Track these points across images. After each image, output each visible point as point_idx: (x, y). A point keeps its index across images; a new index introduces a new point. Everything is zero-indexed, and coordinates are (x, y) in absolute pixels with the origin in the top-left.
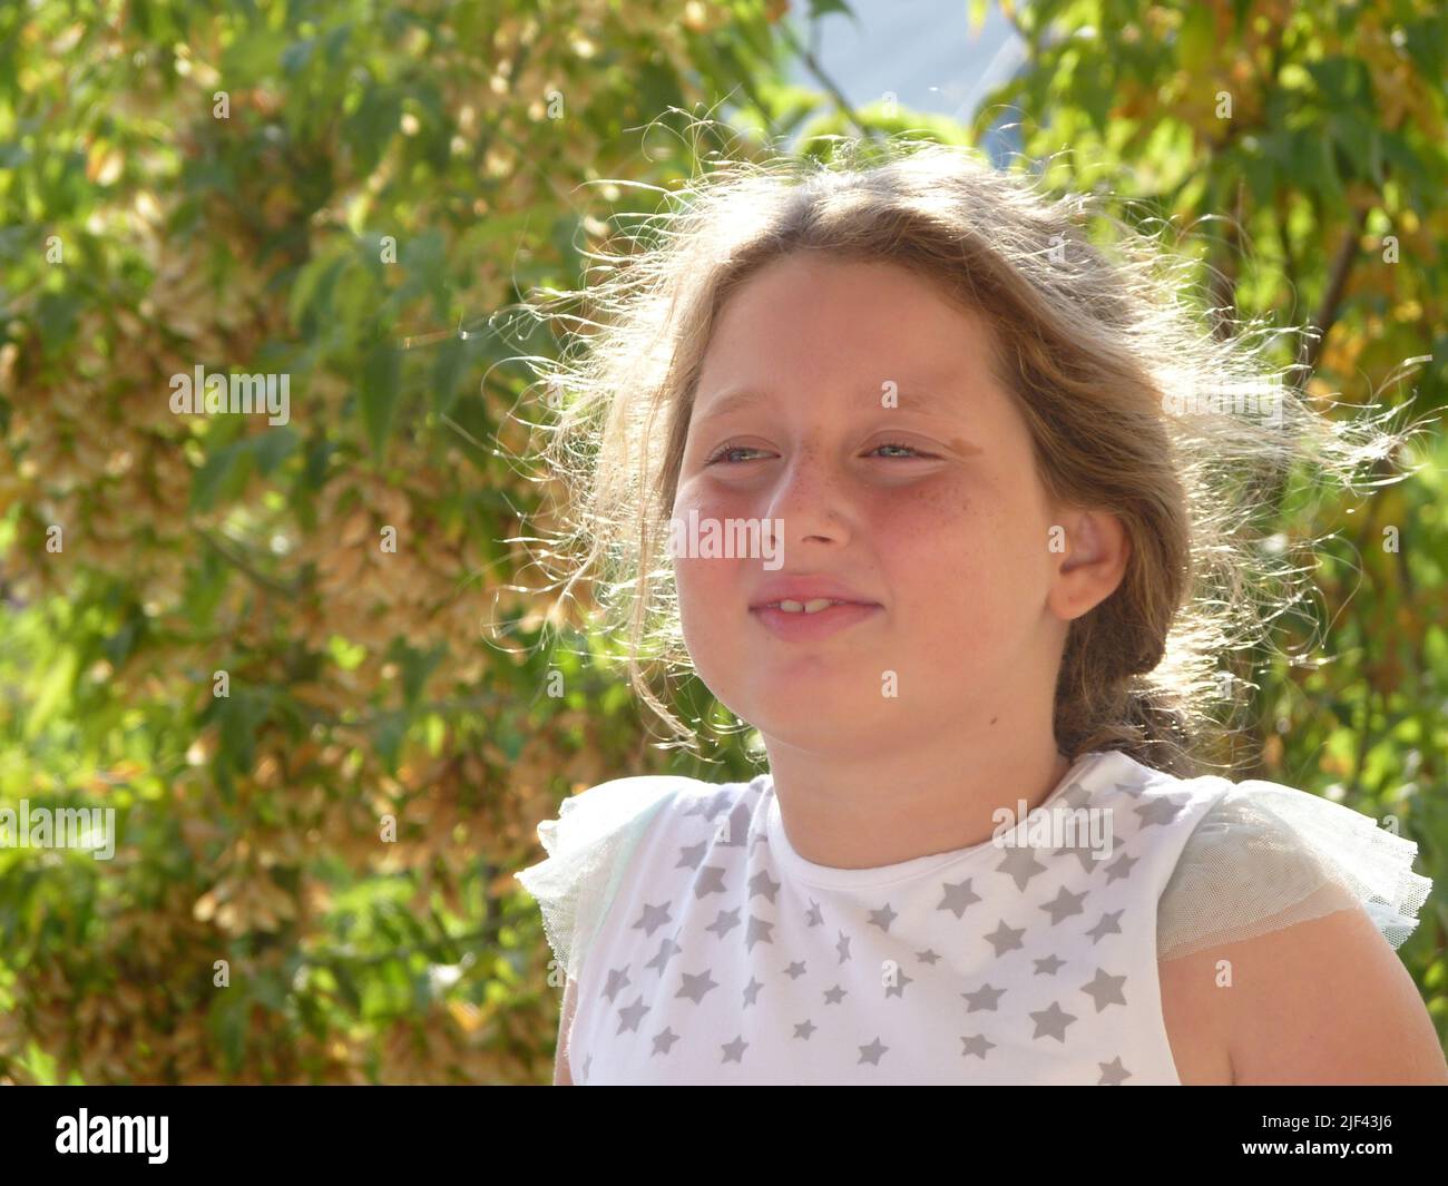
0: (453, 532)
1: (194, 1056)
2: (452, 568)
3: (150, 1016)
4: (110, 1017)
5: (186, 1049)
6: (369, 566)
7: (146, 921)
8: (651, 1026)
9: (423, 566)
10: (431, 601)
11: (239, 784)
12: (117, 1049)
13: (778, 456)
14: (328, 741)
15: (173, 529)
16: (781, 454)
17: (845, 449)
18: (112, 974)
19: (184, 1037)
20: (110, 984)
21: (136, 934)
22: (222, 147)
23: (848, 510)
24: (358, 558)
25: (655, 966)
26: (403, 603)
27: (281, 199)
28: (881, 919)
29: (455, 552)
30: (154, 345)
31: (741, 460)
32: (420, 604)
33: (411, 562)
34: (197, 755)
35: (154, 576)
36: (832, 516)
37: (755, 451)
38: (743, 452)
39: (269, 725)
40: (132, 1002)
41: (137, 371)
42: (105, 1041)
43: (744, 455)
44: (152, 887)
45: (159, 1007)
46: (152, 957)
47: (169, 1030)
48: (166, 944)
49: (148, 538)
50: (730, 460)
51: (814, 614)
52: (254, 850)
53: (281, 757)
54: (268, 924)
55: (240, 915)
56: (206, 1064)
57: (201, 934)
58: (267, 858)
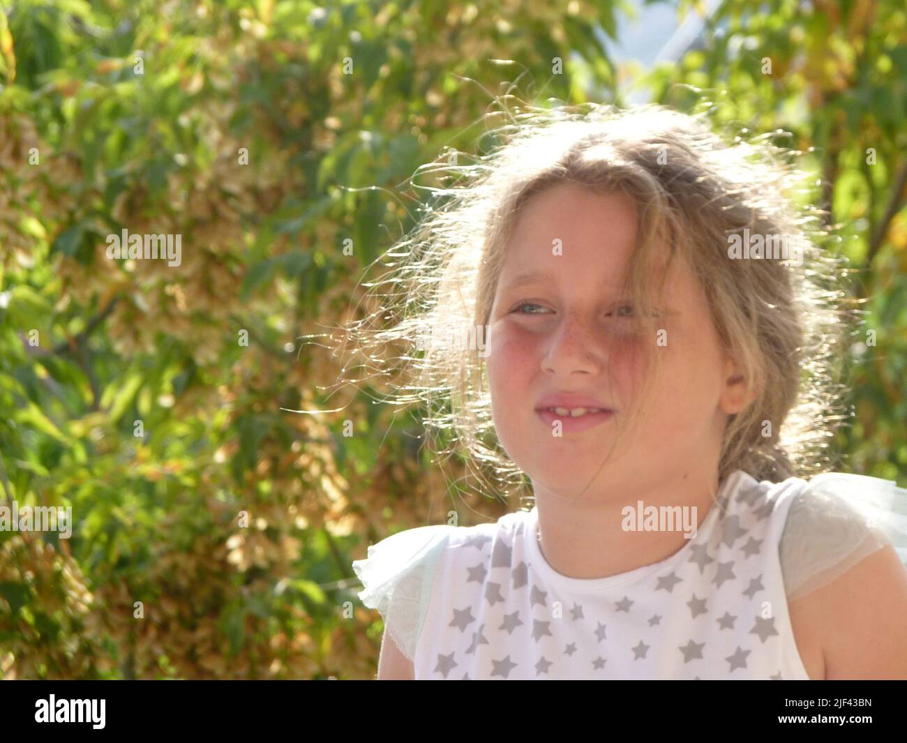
1: (208, 645)
3: (181, 618)
4: (156, 618)
5: (204, 640)
7: (181, 559)
11: (247, 475)
12: (159, 638)
13: (554, 312)
14: (302, 452)
15: (218, 314)
16: (557, 311)
17: (598, 311)
18: (158, 591)
19: (202, 633)
20: (157, 597)
21: (175, 567)
22: (263, 76)
23: (599, 352)
27: (299, 111)
28: (624, 606)
30: (215, 197)
31: (531, 313)
34: (220, 456)
35: (202, 341)
36: (590, 357)
37: (539, 307)
38: (532, 307)
39: (268, 440)
40: (170, 609)
41: (202, 212)
42: (152, 633)
43: (533, 309)
44: (186, 537)
45: (187, 613)
46: (183, 582)
47: (193, 628)
48: (192, 574)
49: (201, 318)
50: (524, 312)
51: (577, 418)
52: (254, 517)
53: (274, 460)
54: (262, 563)
55: (245, 557)
56: (215, 650)
57: (216, 567)
58: (262, 524)
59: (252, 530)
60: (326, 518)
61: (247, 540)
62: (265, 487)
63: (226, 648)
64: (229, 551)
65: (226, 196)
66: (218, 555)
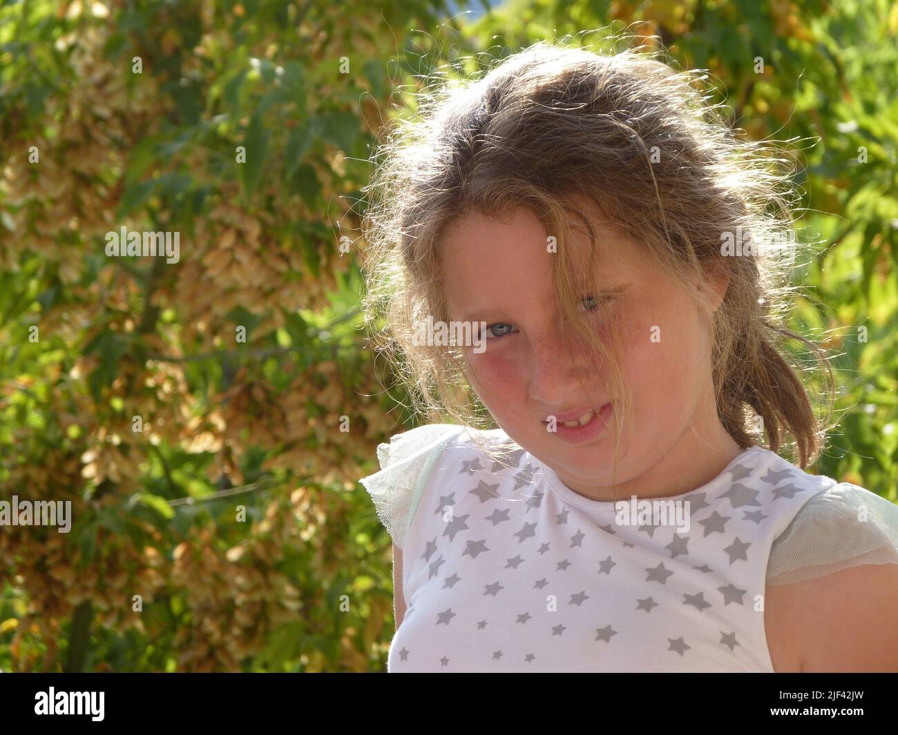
0: (287, 245)
2: (282, 267)
5: (54, 552)
6: (234, 262)
7: (34, 472)
8: (444, 572)
9: (264, 264)
10: (267, 287)
11: (105, 391)
12: (10, 549)
14: (155, 370)
24: (227, 257)
25: (446, 534)
26: (250, 288)
27: (172, 39)
29: (284, 258)
32: (260, 288)
33: (257, 262)
34: (76, 373)
39: (126, 358)
44: (39, 451)
52: (109, 433)
53: (130, 378)
54: (115, 478)
55: (98, 471)
56: (65, 562)
57: (65, 481)
58: (116, 440)
59: (107, 446)
60: (182, 436)
61: (102, 455)
62: (117, 404)
63: (77, 559)
64: (82, 466)
65: (98, 119)
66: (70, 467)
